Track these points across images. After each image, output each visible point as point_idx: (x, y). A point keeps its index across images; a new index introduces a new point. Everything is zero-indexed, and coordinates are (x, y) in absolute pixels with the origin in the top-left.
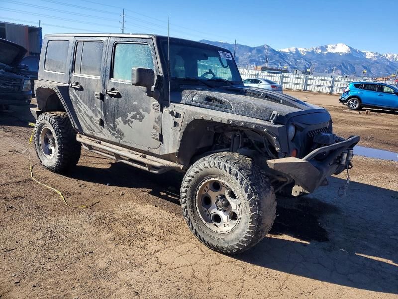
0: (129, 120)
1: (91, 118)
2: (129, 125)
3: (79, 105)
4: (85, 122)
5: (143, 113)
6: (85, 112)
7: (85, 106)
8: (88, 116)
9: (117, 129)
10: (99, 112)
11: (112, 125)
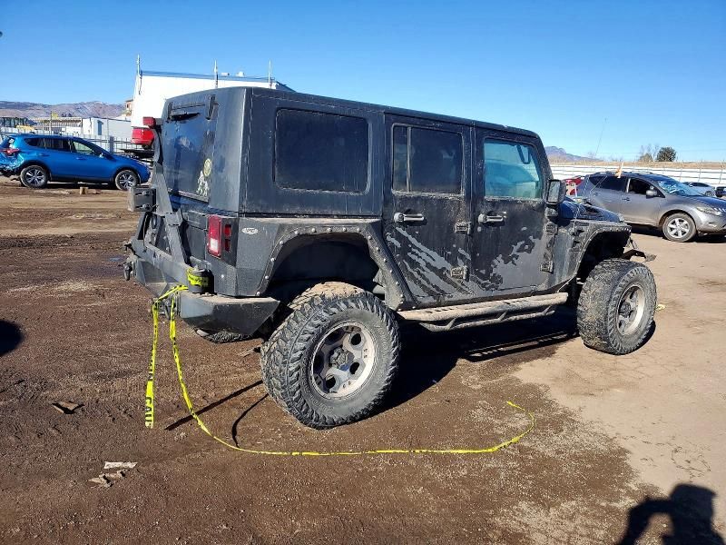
0: (514, 256)
1: (441, 273)
2: (513, 263)
3: (413, 253)
4: (424, 282)
5: (533, 240)
6: (428, 265)
7: (430, 252)
8: (434, 269)
9: (491, 275)
10: (462, 257)
11: (483, 272)
